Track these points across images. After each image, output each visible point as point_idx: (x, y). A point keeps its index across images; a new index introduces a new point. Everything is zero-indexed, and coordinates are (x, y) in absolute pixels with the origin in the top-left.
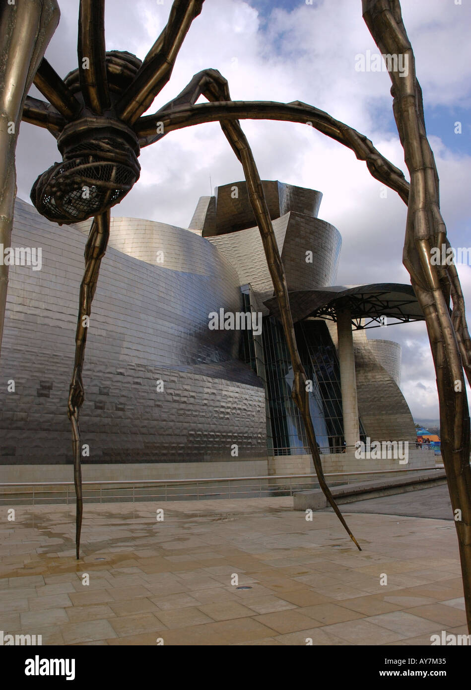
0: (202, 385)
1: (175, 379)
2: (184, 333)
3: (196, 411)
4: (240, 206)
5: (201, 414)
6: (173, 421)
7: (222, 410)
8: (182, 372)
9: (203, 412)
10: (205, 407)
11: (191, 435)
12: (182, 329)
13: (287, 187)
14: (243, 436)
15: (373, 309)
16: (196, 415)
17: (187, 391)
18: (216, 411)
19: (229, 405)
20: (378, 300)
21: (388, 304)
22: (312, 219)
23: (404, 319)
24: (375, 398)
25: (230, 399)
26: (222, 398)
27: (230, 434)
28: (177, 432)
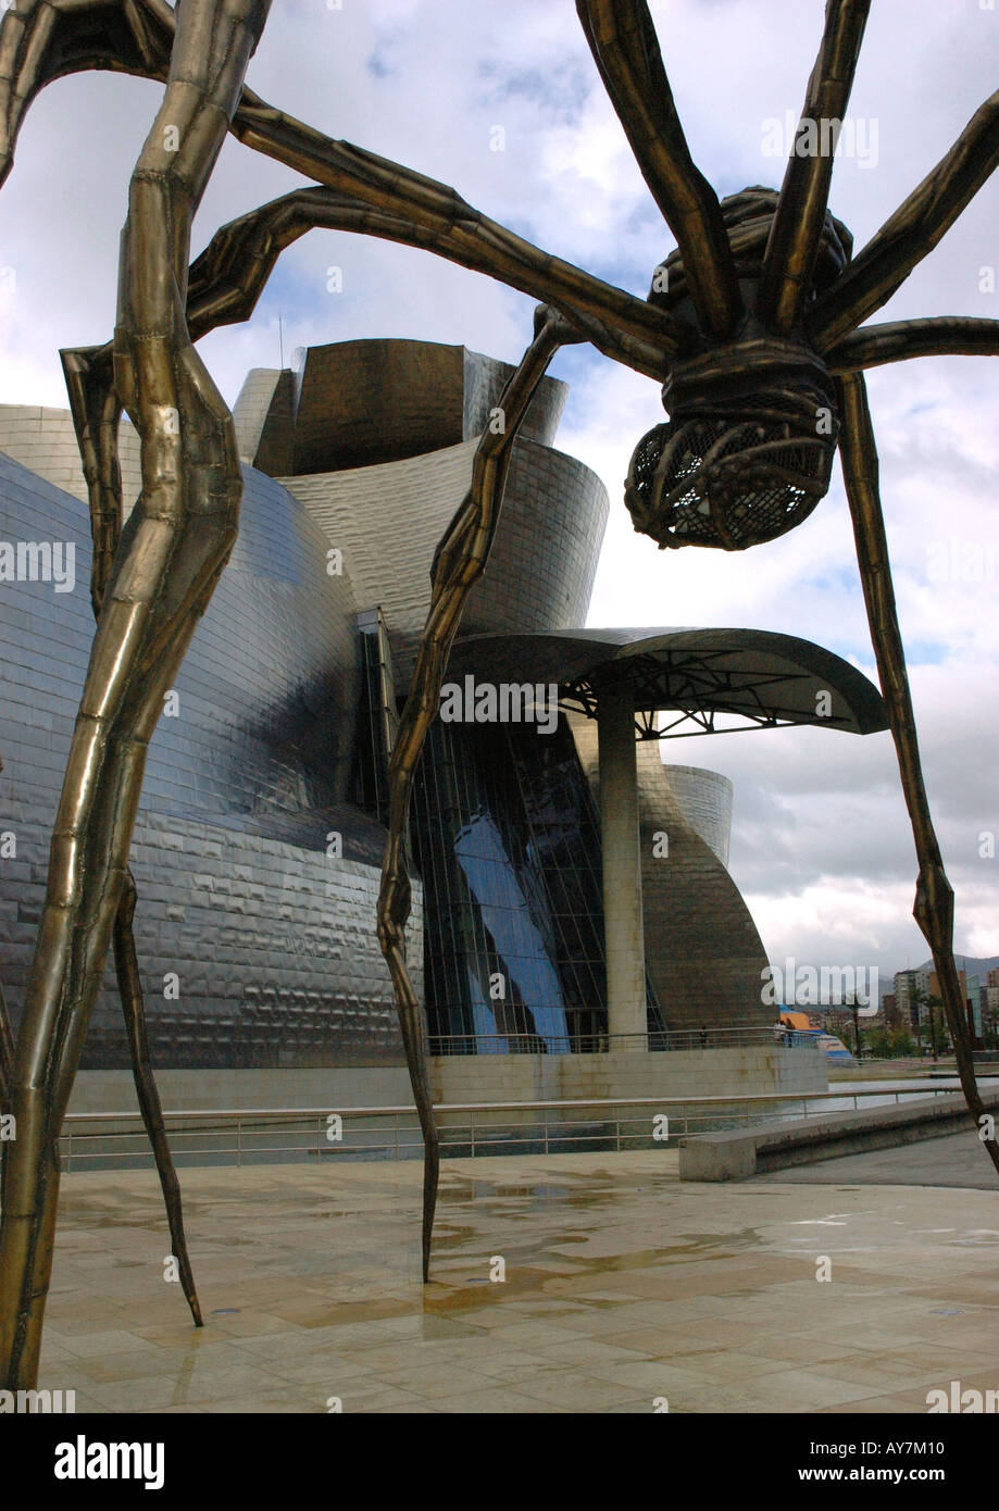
0: (279, 868)
1: (217, 849)
2: (239, 729)
3: (263, 934)
4: (360, 402)
5: (276, 942)
6: (208, 958)
7: (325, 933)
8: (234, 830)
9: (279, 937)
10: (285, 925)
11: (252, 996)
12: (232, 719)
13: (485, 365)
14: (371, 1002)
15: (688, 691)
16: (264, 945)
17: (244, 880)
18: (310, 935)
19: (342, 921)
20: (707, 669)
21: (728, 680)
22: (545, 452)
23: (765, 719)
24: (677, 914)
25: (345, 907)
26: (326, 903)
27: (341, 997)
28: (218, 987)
